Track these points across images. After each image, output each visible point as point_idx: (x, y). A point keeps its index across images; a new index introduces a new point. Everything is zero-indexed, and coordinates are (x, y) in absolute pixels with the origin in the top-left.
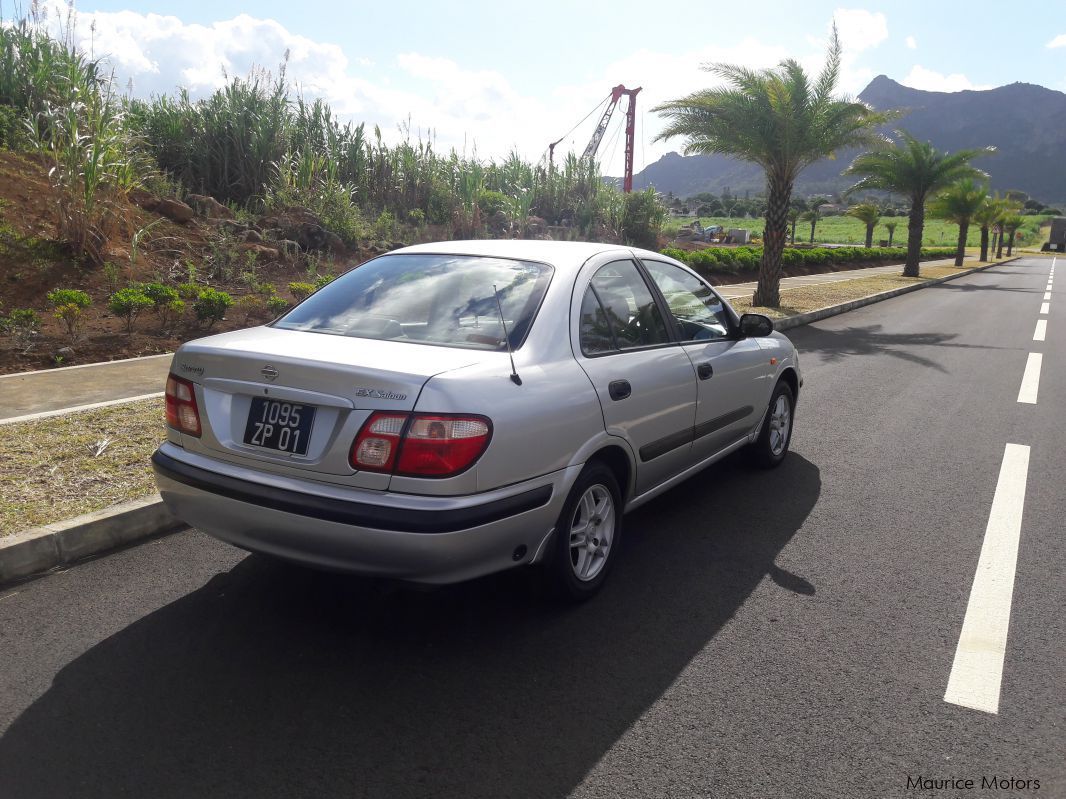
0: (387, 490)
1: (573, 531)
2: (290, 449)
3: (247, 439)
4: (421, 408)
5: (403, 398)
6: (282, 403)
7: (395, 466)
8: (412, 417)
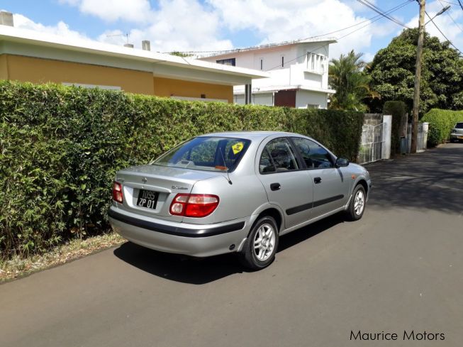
0: (182, 222)
1: (256, 242)
2: (151, 207)
3: (138, 204)
4: (193, 192)
5: (186, 189)
6: (149, 191)
7: (184, 213)
8: (190, 195)
